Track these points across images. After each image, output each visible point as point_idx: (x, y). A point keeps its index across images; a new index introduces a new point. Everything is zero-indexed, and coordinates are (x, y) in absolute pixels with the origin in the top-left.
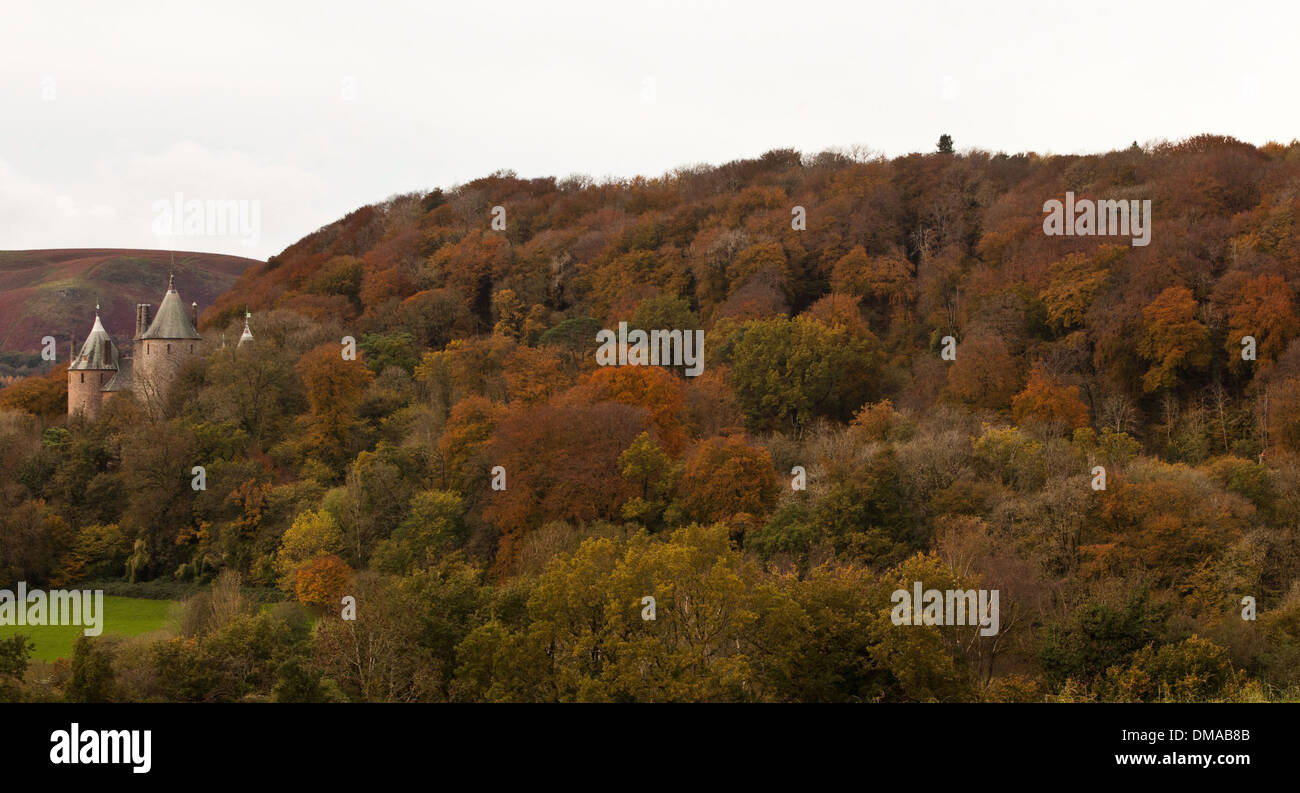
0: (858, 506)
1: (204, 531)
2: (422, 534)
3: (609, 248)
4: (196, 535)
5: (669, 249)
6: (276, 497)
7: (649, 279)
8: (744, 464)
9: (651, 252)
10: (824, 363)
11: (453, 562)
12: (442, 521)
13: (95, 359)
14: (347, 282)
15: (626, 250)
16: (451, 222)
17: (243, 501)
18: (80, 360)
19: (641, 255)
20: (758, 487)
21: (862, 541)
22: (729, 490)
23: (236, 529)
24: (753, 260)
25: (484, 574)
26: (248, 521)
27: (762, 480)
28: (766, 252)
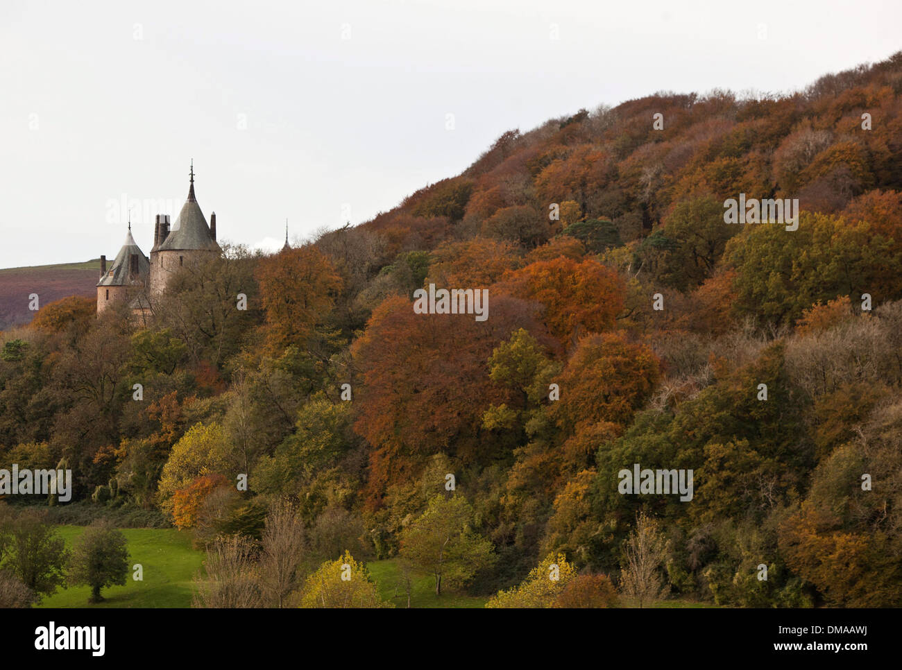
0: (724, 413)
1: (122, 450)
2: (304, 449)
3: (696, 157)
4: (113, 454)
5: (754, 155)
6: (191, 411)
7: (732, 190)
8: (616, 365)
9: (736, 160)
10: (833, 265)
11: (325, 481)
12: (327, 435)
13: (121, 275)
14: (452, 203)
15: (710, 158)
16: (573, 142)
17: (159, 414)
18: (107, 276)
19: (725, 163)
20: (632, 391)
21: (721, 455)
22: (594, 395)
23: (147, 448)
24: (826, 161)
25: (353, 496)
26: (162, 440)
27: (640, 385)
28: (842, 152)
